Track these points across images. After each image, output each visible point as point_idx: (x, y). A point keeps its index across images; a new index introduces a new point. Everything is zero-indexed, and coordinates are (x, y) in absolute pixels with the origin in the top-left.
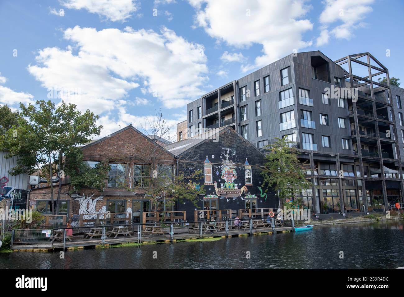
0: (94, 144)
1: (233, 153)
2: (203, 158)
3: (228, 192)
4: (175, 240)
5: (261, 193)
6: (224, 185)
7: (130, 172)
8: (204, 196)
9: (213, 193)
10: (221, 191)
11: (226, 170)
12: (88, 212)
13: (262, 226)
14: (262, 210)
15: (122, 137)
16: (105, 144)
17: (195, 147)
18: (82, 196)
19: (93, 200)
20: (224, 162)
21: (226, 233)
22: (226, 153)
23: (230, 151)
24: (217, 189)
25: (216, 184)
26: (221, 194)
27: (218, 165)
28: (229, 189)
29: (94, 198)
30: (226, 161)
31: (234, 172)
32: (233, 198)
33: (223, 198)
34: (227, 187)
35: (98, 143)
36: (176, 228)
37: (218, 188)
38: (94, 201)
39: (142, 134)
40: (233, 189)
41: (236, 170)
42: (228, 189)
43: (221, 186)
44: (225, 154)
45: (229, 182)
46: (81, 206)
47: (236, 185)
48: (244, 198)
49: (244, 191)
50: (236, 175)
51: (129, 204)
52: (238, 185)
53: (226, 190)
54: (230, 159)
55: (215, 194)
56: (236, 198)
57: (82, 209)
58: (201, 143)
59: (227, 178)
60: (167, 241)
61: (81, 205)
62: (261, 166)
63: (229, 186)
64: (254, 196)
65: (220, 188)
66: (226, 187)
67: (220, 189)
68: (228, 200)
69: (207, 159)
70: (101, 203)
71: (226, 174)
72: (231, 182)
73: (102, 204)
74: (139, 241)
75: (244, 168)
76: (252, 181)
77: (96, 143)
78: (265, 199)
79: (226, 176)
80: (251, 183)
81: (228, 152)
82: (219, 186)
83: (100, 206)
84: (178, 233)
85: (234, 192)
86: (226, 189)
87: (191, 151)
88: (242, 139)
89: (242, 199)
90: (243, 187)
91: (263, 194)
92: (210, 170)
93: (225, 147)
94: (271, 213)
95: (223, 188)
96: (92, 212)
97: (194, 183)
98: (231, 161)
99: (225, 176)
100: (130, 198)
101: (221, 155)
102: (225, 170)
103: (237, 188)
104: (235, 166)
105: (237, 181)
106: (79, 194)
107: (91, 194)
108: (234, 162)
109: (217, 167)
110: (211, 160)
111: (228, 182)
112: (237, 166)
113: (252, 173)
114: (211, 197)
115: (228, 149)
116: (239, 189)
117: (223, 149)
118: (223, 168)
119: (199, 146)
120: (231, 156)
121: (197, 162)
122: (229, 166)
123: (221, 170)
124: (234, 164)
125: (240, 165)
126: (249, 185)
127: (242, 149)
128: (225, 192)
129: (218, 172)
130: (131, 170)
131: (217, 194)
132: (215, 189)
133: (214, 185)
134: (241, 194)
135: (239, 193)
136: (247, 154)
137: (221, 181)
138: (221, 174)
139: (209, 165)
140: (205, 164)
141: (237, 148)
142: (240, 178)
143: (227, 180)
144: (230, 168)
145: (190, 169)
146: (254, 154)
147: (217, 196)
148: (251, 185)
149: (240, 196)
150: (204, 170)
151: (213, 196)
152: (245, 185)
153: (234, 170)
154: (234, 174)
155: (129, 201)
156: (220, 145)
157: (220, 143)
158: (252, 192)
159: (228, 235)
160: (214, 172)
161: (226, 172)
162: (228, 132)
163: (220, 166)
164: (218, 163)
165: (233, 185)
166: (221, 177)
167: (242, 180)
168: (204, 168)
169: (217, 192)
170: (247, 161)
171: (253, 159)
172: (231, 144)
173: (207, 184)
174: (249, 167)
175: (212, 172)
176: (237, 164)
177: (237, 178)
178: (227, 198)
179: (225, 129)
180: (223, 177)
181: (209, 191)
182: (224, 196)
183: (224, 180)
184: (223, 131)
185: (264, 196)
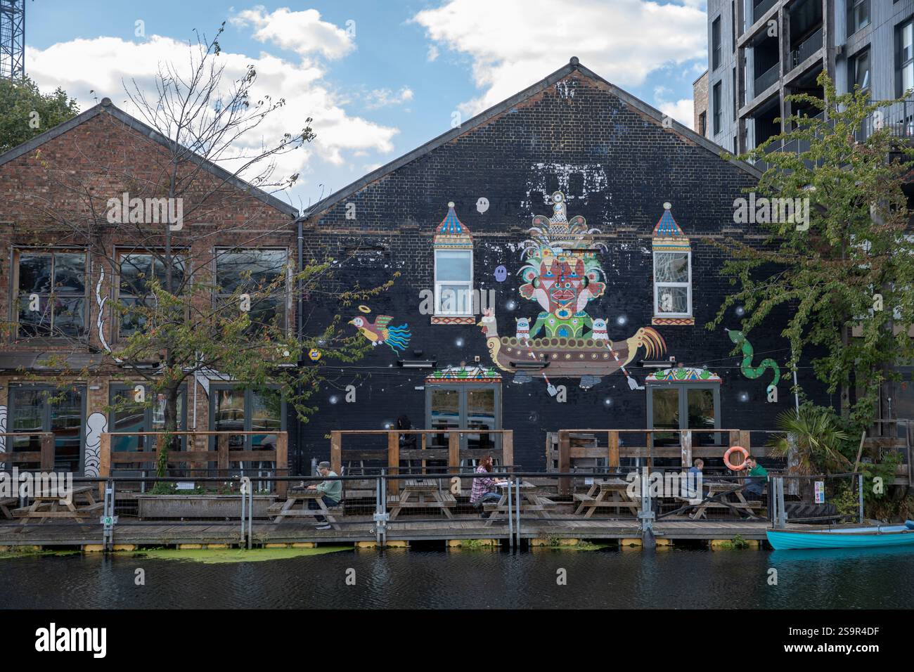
1: (592, 182)
2: (431, 216)
3: (555, 356)
5: (747, 362)
6: (532, 325)
7: (100, 282)
8: (429, 371)
9: (477, 358)
10: (514, 351)
11: (549, 262)
17: (392, 169)
20: (540, 227)
21: (376, 531)
22: (552, 187)
23: (576, 180)
24: (494, 344)
25: (489, 320)
26: (513, 365)
27: (507, 240)
28: (563, 342)
30: (552, 221)
31: (592, 268)
32: (580, 379)
33: (529, 380)
34: (552, 332)
36: (214, 497)
37: (500, 336)
40: (581, 343)
41: (603, 258)
42: (554, 342)
43: (519, 328)
44: (544, 191)
45: (563, 313)
47: (599, 328)
48: (640, 382)
49: (641, 351)
50: (602, 279)
51: (95, 401)
52: (608, 326)
53: (546, 348)
54: (571, 211)
55: (487, 361)
56: (598, 381)
58: (421, 153)
59: (548, 292)
60: (93, 549)
62: (748, 237)
63: (564, 330)
64: (699, 371)
65: (510, 339)
66: (542, 333)
67: (514, 342)
68: (552, 390)
69: (451, 216)
71: (544, 276)
72: (574, 309)
75: (650, 248)
76: (694, 305)
78: (771, 387)
79: (547, 287)
80: (685, 315)
81: (564, 181)
82: (506, 327)
86: (546, 343)
87: (372, 185)
88: (645, 118)
89: (633, 384)
90: (639, 334)
91: (755, 364)
92: (466, 262)
93: (548, 159)
95: (527, 336)
97: (383, 320)
98: (580, 218)
99: (542, 286)
100: (103, 378)
101: (523, 197)
102: (539, 260)
103: (605, 336)
104: (597, 239)
105: (604, 308)
108: (593, 219)
109: (497, 249)
110: (468, 216)
111: (557, 311)
112: (607, 239)
113: (693, 270)
114: (464, 373)
115: (562, 168)
116: (616, 343)
117: (536, 167)
118: (532, 250)
119: (413, 161)
120: (576, 198)
121: (402, 230)
122: (561, 243)
123: (518, 259)
124: (595, 232)
125: (628, 237)
126: (674, 324)
127: (643, 165)
128: (536, 353)
129: (505, 270)
130: (102, 275)
131: (498, 364)
132: (486, 340)
133: (480, 324)
134: (625, 364)
135: (617, 359)
136: (668, 185)
137: (516, 309)
138: (520, 276)
139: (458, 242)
140: (438, 236)
141: (615, 159)
142: (624, 295)
143: (551, 303)
144: (573, 251)
145: (363, 261)
146: (714, 181)
147: (499, 370)
148: (683, 324)
149: (621, 369)
150: (433, 263)
151: (474, 373)
152: (653, 323)
153: (587, 260)
154: (592, 277)
155: (97, 388)
156: (520, 151)
157: (519, 145)
158: (690, 353)
159: (384, 539)
160: (485, 269)
161: (548, 269)
162: (566, 90)
163: (516, 246)
164: (508, 232)
165: (585, 326)
166: (521, 292)
167: (636, 300)
168: (432, 255)
169: (498, 356)
170: (667, 218)
171: (709, 206)
172: (583, 143)
173: (447, 321)
174: (676, 243)
175: (475, 269)
176: (611, 233)
177: (607, 293)
178: (550, 379)
179: (551, 80)
180: (529, 291)
181: (457, 350)
182: (533, 373)
183: (536, 303)
184: (539, 89)
185: (760, 371)
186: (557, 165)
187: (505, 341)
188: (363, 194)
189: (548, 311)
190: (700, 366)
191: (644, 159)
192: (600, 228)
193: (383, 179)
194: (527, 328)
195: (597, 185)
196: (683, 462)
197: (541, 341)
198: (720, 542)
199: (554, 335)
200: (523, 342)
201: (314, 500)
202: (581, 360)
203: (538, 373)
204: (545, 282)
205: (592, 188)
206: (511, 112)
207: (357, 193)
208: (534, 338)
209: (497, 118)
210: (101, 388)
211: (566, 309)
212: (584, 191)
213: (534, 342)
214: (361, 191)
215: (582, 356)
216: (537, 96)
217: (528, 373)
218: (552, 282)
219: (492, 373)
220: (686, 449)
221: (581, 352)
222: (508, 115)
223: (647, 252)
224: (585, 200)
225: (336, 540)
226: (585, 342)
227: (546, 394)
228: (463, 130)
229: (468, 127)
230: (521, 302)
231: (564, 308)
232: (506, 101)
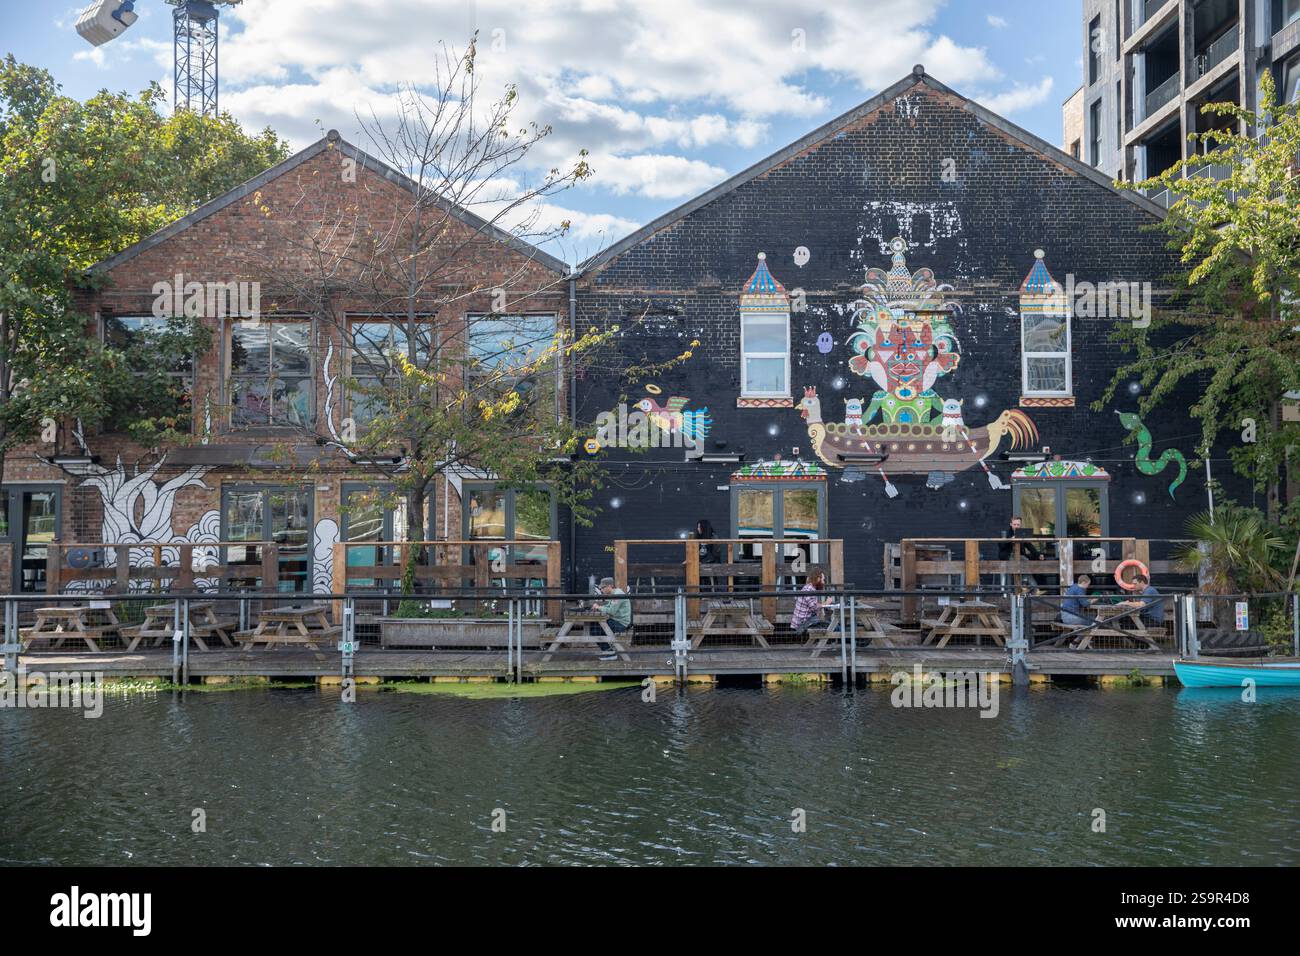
0: (161, 239)
1: (941, 225)
2: (737, 271)
3: (895, 447)
4: (373, 681)
5: (1144, 452)
6: (865, 408)
7: (328, 358)
8: (735, 466)
9: (796, 450)
10: (843, 440)
11: (886, 327)
12: (142, 538)
16: (213, 234)
17: (686, 212)
18: (112, 467)
19: (159, 485)
20: (875, 282)
21: (674, 663)
22: (891, 232)
23: (921, 222)
24: (817, 432)
25: (811, 405)
26: (841, 458)
27: (833, 299)
28: (905, 429)
29: (162, 477)
30: (890, 276)
31: (942, 334)
32: (927, 476)
33: (862, 477)
34: (891, 417)
35: (180, 234)
36: (472, 621)
37: (825, 421)
38: (164, 489)
40: (928, 431)
41: (957, 322)
42: (894, 429)
43: (849, 412)
44: (880, 237)
45: (905, 392)
46: (111, 509)
47: (952, 407)
48: (1005, 479)
49: (1006, 439)
50: (954, 349)
51: (325, 505)
53: (883, 437)
54: (913, 262)
55: (808, 454)
56: (950, 478)
57: (116, 526)
58: (723, 191)
59: (886, 366)
60: (329, 682)
61: (108, 505)
63: (906, 414)
64: (1081, 465)
65: (837, 426)
66: (878, 418)
67: (842, 429)
68: (891, 490)
69: (762, 271)
70: (196, 497)
71: (880, 345)
72: (919, 387)
73: (199, 501)
74: (176, 670)
75: (1017, 308)
76: (1074, 380)
77: (170, 234)
78: (1175, 485)
79: (885, 360)
80: (1063, 394)
81: (906, 223)
82: (833, 412)
83: (193, 510)
84: (430, 647)
86: (883, 431)
87: (661, 233)
88: (1010, 142)
89: (995, 482)
90: (1003, 418)
92: (780, 328)
93: (885, 196)
95: (859, 422)
96: (154, 536)
97: (677, 402)
98: (927, 272)
99: (878, 359)
100: (333, 476)
101: (853, 244)
102: (874, 326)
103: (960, 421)
104: (948, 297)
105: (957, 384)
106: (96, 460)
107: (149, 461)
108: (943, 273)
109: (820, 311)
110: (787, 274)
111: (898, 390)
112: (961, 297)
113: (1074, 336)
114: (779, 469)
115: (903, 207)
116: (973, 431)
117: (870, 207)
118: (865, 313)
119: (713, 202)
120: (922, 245)
121: (699, 290)
122: (901, 303)
123: (847, 325)
124: (946, 289)
125: (988, 295)
126: (1048, 405)
127: (1008, 201)
128: (871, 444)
129: (830, 338)
130: (331, 349)
131: (822, 457)
132: (807, 427)
133: (799, 407)
134: (985, 456)
135: (975, 451)
136: (1040, 227)
137: (845, 388)
138: (850, 346)
139: (771, 303)
140: (745, 296)
141: (971, 194)
142: (984, 368)
143: (890, 380)
144: (917, 313)
145: (650, 328)
146: (1101, 221)
147: (823, 465)
148: (1059, 405)
149: (979, 463)
150: (739, 331)
151: (792, 469)
152: (1021, 404)
153: (936, 325)
154: (942, 346)
155: (327, 488)
156: (850, 186)
157: (848, 178)
158: (1070, 443)
159: (685, 672)
160: (805, 337)
161: (886, 336)
162: (908, 107)
163: (845, 307)
164: (834, 290)
165: (932, 408)
166: (851, 366)
167: (999, 375)
168: (737, 320)
169: (823, 447)
170: (1039, 268)
171: (1093, 253)
172: (930, 174)
173: (757, 403)
174: (1050, 302)
175: (792, 338)
176: (966, 290)
177: (962, 367)
178: (888, 477)
179: (888, 96)
180: (862, 365)
181: (770, 440)
182: (867, 469)
183: (871, 380)
184: (873, 107)
185: (1161, 465)
186: (896, 204)
187: (832, 428)
188: (650, 243)
189: (885, 388)
190: (1081, 458)
191: (1009, 194)
192: (952, 283)
193: (675, 225)
194: (859, 411)
195: (949, 228)
196: (1062, 580)
197: (877, 428)
198: (1112, 679)
199: (893, 420)
200: (853, 429)
201: (597, 623)
202: (928, 452)
203: (873, 469)
204: (881, 353)
205: (941, 233)
206: (837, 137)
207: (643, 243)
208: (868, 424)
209: (819, 145)
210: (331, 488)
211: (909, 388)
212: (932, 236)
213: (868, 429)
214: (647, 241)
215: (929, 447)
216: (871, 116)
217: (861, 469)
218: (892, 353)
219: (814, 469)
220: (1065, 563)
221: (929, 442)
222: (834, 141)
223: (1014, 313)
224: (932, 248)
225: (626, 673)
226: (933, 429)
227: (885, 495)
228: (775, 162)
229: (783, 157)
230: (852, 379)
231: (906, 386)
232: (831, 123)
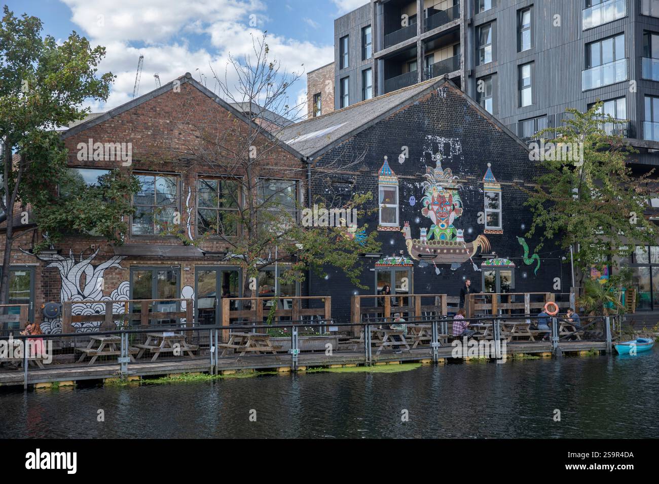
0: (94, 124)
1: (454, 149)
2: (374, 163)
3: (439, 251)
4: (304, 369)
5: (526, 255)
6: (428, 232)
7: (189, 197)
8: (377, 259)
9: (401, 252)
10: (419, 247)
11: (436, 195)
12: (84, 297)
13: (526, 338)
14: (527, 296)
15: (166, 106)
16: (123, 124)
17: (355, 133)
18: (67, 256)
19: (95, 267)
20: (430, 173)
21: (433, 352)
22: (436, 151)
23: (447, 145)
24: (410, 243)
25: (407, 230)
26: (420, 256)
27: (415, 180)
28: (443, 242)
29: (97, 262)
30: (436, 170)
31: (456, 199)
32: (450, 265)
33: (426, 265)
35: (104, 122)
37: (412, 238)
38: (98, 269)
39: (217, 99)
40: (451, 244)
41: (462, 194)
42: (439, 243)
43: (422, 234)
44: (431, 152)
45: (443, 226)
46: (66, 281)
47: (460, 232)
48: (479, 267)
49: (479, 248)
50: (461, 207)
51: (186, 278)
52: (464, 233)
53: (434, 246)
54: (445, 165)
55: (406, 254)
56: (459, 266)
57: (69, 290)
58: (370, 124)
59: (436, 213)
60: (284, 370)
61: (64, 278)
62: (526, 185)
63: (443, 235)
64: (505, 260)
65: (417, 241)
66: (433, 237)
67: (419, 242)
68: (438, 271)
69: (386, 165)
70: (116, 274)
71: (433, 204)
72: (448, 223)
73: (118, 276)
74: (212, 368)
75: (483, 189)
76: (503, 222)
77: (98, 122)
78: (536, 269)
79: (435, 210)
80: (499, 229)
81: (441, 147)
82: (416, 235)
83: (114, 281)
85: (455, 250)
86: (434, 243)
87: (344, 143)
89: (475, 267)
90: (478, 239)
91: (530, 257)
92: (394, 192)
93: (433, 134)
94: (550, 305)
95: (425, 239)
96: (92, 296)
98: (449, 170)
99: (432, 209)
100: (190, 262)
101: (421, 155)
102: (431, 194)
103: (462, 240)
104: (458, 182)
105: (462, 223)
106: (59, 253)
107: (89, 252)
108: (455, 172)
109: (410, 186)
110: (396, 168)
111: (440, 224)
112: (463, 182)
113: (503, 202)
114: (395, 261)
115: (440, 139)
116: (468, 244)
117: (428, 138)
118: (427, 187)
119: (366, 130)
120: (447, 157)
121: (361, 171)
122: (441, 184)
123: (421, 193)
124: (456, 178)
125: (472, 182)
126: (494, 233)
127: (478, 140)
128: (430, 249)
129: (414, 199)
130: (190, 193)
131: (412, 255)
132: (405, 241)
133: (402, 231)
134: (472, 256)
135: (468, 253)
136: (490, 153)
137: (420, 223)
138: (422, 203)
139: (391, 181)
140: (381, 177)
141: (465, 135)
142: (471, 215)
143: (437, 220)
144: (446, 189)
145: (342, 190)
146: (510, 152)
147: (411, 259)
148: (498, 233)
149: (470, 259)
150: (378, 193)
151: (400, 261)
152: (485, 233)
153: (454, 195)
154: (456, 205)
155: (188, 269)
156: (420, 127)
157: (419, 124)
158: (501, 250)
159: (437, 357)
160: (404, 198)
161: (436, 199)
162: (442, 93)
163: (420, 184)
164: (415, 176)
165: (453, 233)
166: (422, 212)
168: (377, 187)
169: (411, 251)
170: (489, 172)
171: (507, 166)
172: (450, 125)
173: (386, 229)
174: (494, 187)
175: (400, 198)
176: (464, 179)
177: (464, 215)
178: (437, 265)
179: (435, 86)
180: (427, 212)
181: (391, 247)
182: (429, 261)
183: (430, 219)
184: (429, 91)
185: (532, 261)
186: (438, 137)
187: (415, 242)
188: (339, 148)
189: (435, 223)
190: (505, 258)
191: (479, 137)
192: (458, 176)
193: (350, 140)
194: (425, 234)
195: (457, 150)
197: (432, 242)
198: (584, 352)
199: (438, 238)
200: (423, 242)
202: (451, 253)
203: (431, 261)
204: (434, 207)
205: (454, 152)
206: (415, 103)
207: (337, 147)
208: (429, 240)
209: (408, 106)
210: (190, 269)
212: (451, 153)
213: (429, 242)
215: (452, 251)
216: (428, 95)
217: (427, 261)
218: (438, 207)
219: (408, 261)
220: (527, 304)
221: (451, 249)
222: (414, 105)
223: (482, 191)
224: (451, 159)
225: (412, 359)
226: (453, 243)
227: (435, 273)
228: (391, 112)
229: (394, 111)
230: (422, 218)
231: (443, 222)
232: (413, 96)
